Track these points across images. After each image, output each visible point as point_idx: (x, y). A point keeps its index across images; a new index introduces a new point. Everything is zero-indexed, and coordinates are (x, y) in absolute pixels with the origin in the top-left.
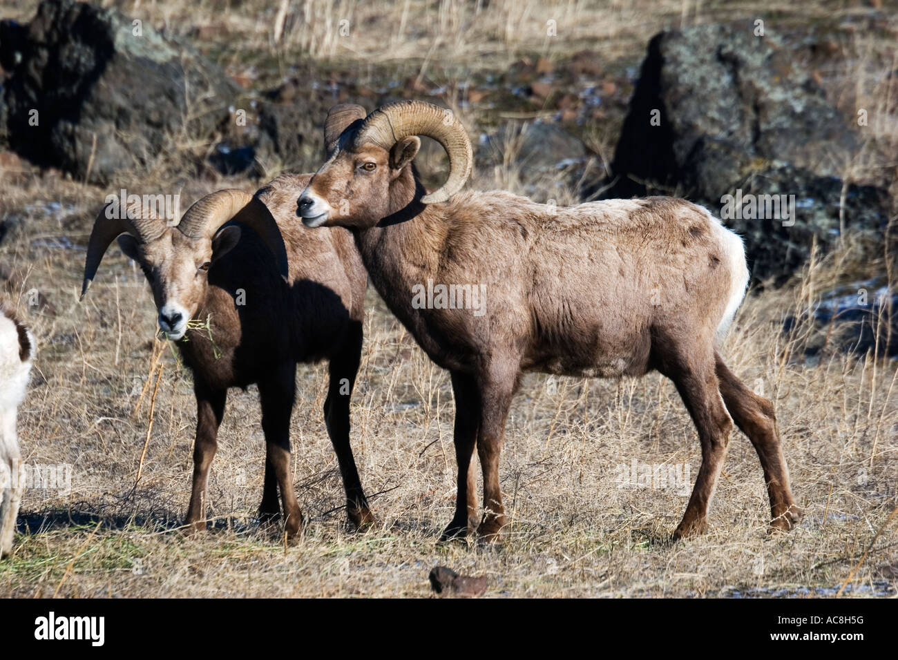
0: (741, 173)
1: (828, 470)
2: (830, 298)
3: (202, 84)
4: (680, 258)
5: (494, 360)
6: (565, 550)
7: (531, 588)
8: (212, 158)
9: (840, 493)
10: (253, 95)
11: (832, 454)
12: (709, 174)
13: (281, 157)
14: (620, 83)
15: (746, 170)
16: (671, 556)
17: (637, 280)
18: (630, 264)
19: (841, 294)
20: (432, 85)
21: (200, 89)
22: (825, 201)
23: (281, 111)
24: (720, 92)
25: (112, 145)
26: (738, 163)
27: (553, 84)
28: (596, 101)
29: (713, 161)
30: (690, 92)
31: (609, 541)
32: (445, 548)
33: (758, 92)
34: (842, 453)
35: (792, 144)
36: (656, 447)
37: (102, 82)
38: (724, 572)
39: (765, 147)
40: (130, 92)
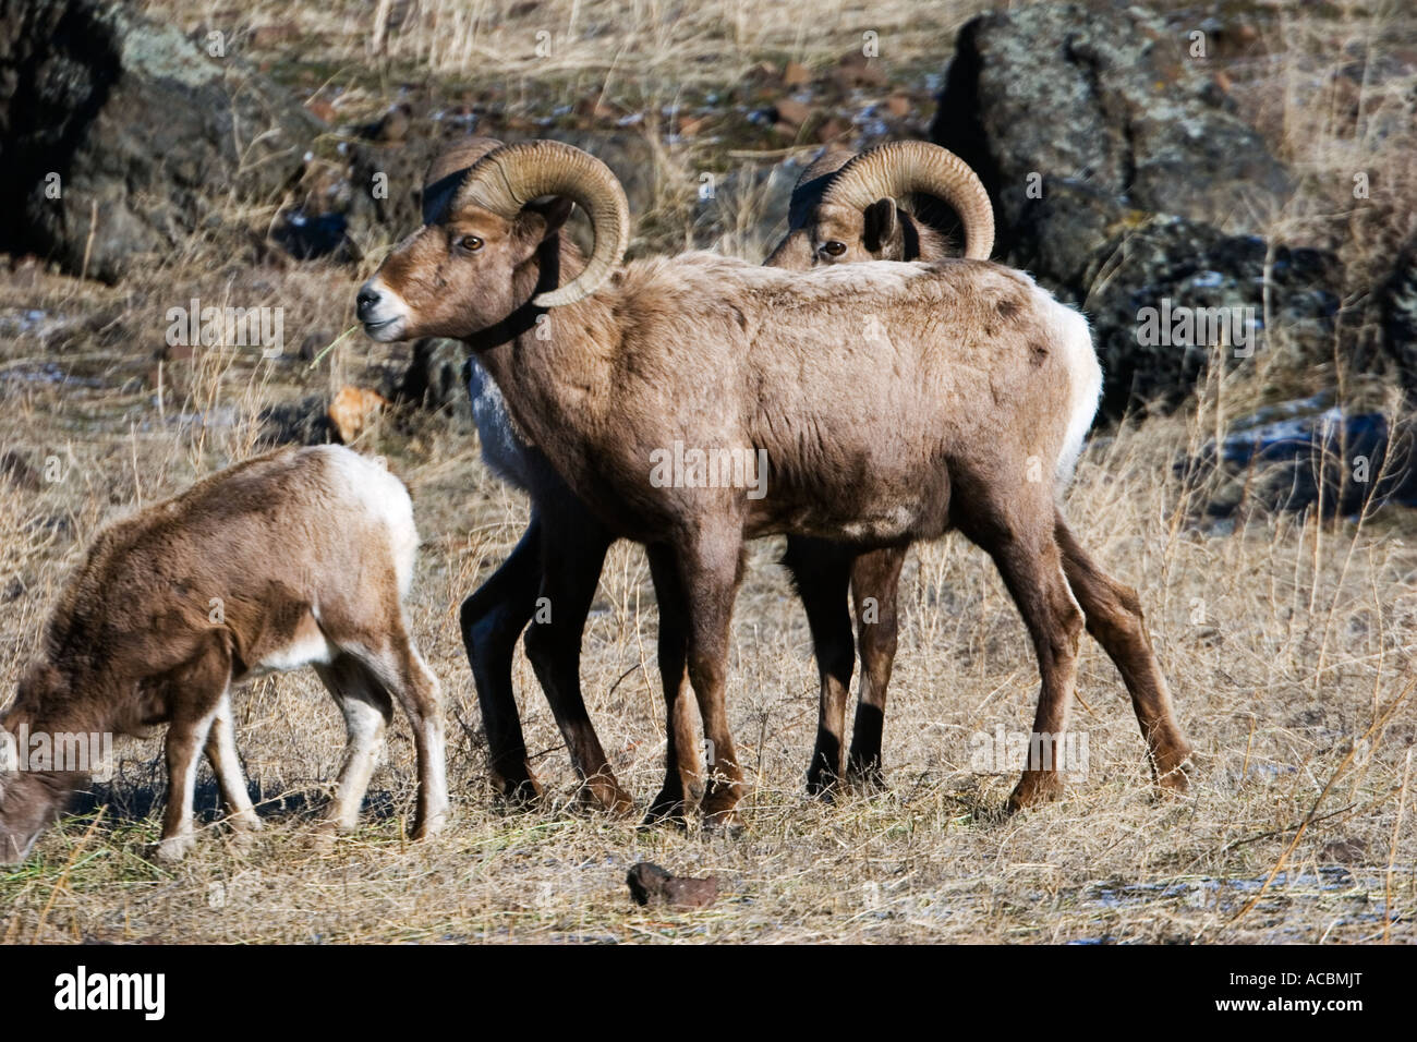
0: (1106, 235)
1: (1250, 695)
2: (1250, 427)
3: (261, 119)
4: (984, 353)
5: (704, 535)
6: (839, 832)
7: (787, 892)
8: (278, 234)
9: (1269, 731)
10: (341, 133)
11: (1255, 671)
12: (1057, 238)
13: (388, 228)
14: (915, 99)
15: (1115, 229)
16: (1005, 837)
17: (920, 386)
18: (909, 360)
19: (1267, 420)
20: (620, 111)
21: (257, 125)
22: (1239, 275)
23: (386, 156)
24: (1071, 109)
25: (121, 216)
26: (1103, 220)
27: (811, 104)
28: (880, 128)
29: (1063, 217)
30: (1025, 110)
31: (909, 817)
32: (653, 834)
33: (1131, 107)
34: (1272, 669)
35: (1186, 186)
36: (980, 667)
37: (103, 119)
38: (1088, 858)
39: (1144, 194)
40: (149, 133)
